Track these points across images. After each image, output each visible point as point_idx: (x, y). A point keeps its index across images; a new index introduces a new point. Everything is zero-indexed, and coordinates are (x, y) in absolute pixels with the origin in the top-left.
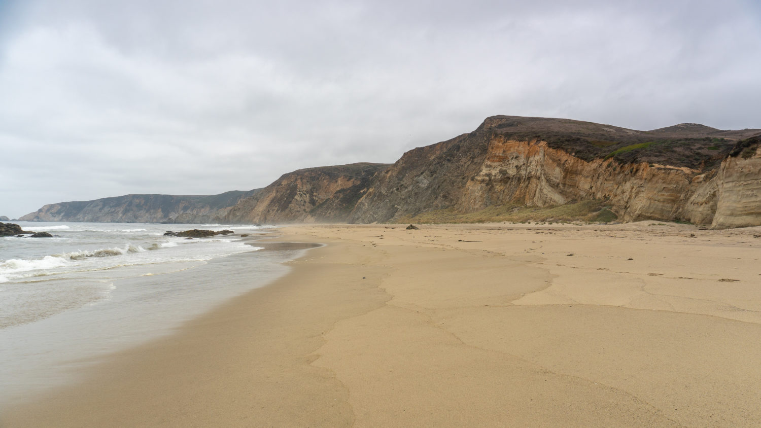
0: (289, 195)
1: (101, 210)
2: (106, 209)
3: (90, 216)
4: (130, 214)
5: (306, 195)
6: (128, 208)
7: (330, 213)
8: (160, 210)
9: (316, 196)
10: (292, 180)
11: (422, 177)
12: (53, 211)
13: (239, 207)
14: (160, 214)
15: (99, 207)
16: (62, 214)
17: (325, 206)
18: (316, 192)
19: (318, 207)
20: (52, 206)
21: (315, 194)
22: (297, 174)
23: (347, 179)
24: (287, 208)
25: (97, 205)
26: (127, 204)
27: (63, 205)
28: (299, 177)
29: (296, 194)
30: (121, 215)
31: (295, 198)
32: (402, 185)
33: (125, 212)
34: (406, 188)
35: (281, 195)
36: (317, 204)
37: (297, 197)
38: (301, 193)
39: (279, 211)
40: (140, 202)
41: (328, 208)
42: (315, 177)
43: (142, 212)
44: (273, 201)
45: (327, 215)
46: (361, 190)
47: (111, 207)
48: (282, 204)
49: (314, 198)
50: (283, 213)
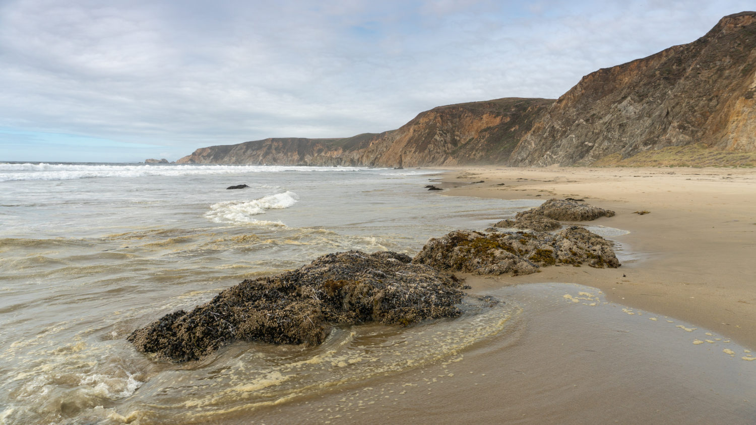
0: (428, 134)
1: (244, 153)
2: (249, 152)
3: (234, 159)
4: (270, 157)
5: (446, 134)
6: (268, 151)
7: (474, 155)
8: (297, 153)
9: (457, 136)
10: (431, 118)
11: (625, 103)
12: (205, 154)
13: (373, 149)
14: (296, 157)
15: (243, 150)
16: (212, 157)
17: (468, 147)
18: (458, 131)
19: (461, 148)
20: (204, 150)
21: (457, 133)
22: (437, 112)
23: (494, 116)
24: (426, 149)
25: (241, 149)
26: (266, 148)
27: (212, 148)
28: (439, 115)
29: (435, 134)
30: (261, 158)
31: (435, 138)
32: (594, 115)
33: (265, 155)
34: (601, 118)
35: (419, 135)
36: (459, 145)
37: (437, 137)
38: (441, 132)
39: (417, 153)
40: (278, 146)
41: (472, 149)
42: (456, 114)
43: (281, 155)
44: (409, 142)
45: (472, 157)
46: (512, 128)
47: (253, 150)
48: (420, 144)
49: (456, 137)
50: (421, 155)
